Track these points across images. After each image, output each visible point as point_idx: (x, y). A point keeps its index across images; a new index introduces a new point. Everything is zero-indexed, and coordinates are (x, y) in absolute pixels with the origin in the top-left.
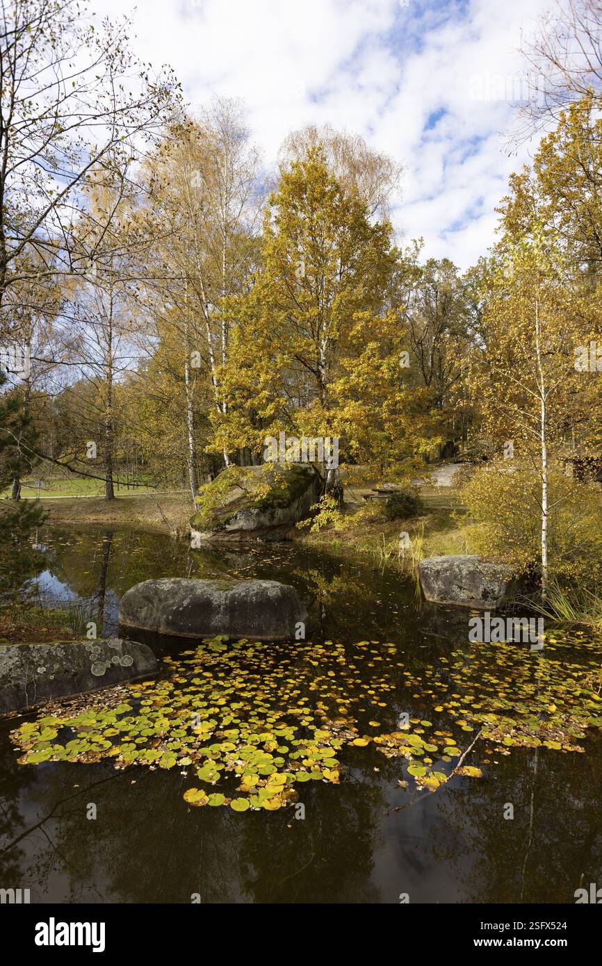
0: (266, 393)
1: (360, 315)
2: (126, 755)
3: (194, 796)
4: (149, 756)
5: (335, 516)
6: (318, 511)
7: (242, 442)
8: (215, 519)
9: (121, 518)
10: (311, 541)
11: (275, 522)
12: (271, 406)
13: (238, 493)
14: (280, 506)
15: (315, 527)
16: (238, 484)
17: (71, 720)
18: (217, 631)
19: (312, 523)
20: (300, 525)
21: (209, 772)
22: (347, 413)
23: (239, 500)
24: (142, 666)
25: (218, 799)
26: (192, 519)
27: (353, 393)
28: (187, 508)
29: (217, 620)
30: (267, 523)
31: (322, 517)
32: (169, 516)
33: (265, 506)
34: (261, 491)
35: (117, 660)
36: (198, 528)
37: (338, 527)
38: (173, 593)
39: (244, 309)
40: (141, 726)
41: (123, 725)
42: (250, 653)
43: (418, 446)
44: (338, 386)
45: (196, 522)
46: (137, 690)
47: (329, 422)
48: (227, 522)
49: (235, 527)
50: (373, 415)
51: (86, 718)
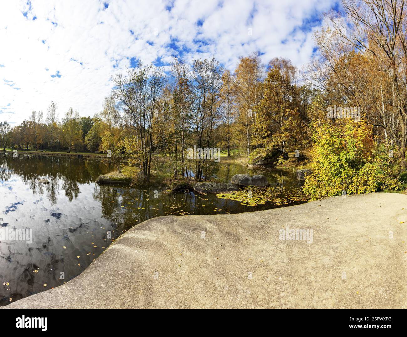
0: (265, 130)
1: (288, 110)
2: (233, 199)
3: (242, 204)
4: (236, 200)
5: (283, 161)
6: (279, 160)
7: (259, 142)
8: (253, 162)
9: (232, 161)
10: (278, 167)
11: (268, 162)
12: (266, 133)
13: (259, 155)
14: (270, 158)
15: (278, 164)
16: (259, 153)
17: (224, 194)
18: (250, 184)
19: (277, 163)
20: (274, 163)
21: (245, 202)
22: (284, 135)
23: (259, 157)
24: (235, 189)
25: (246, 204)
26: (248, 162)
27: (286, 130)
28: (247, 159)
29: (250, 182)
30: (266, 163)
31: (280, 161)
32: (243, 161)
33: (266, 159)
34: (264, 155)
35: (231, 187)
36: (249, 164)
37: (284, 163)
38: (241, 177)
39: (259, 109)
40: (235, 196)
41: (232, 196)
42: (255, 188)
43: (303, 142)
44: (283, 128)
45: (249, 163)
46: (234, 192)
47: (280, 137)
48: (256, 163)
49: (258, 164)
50: (291, 135)
51: (226, 194)
